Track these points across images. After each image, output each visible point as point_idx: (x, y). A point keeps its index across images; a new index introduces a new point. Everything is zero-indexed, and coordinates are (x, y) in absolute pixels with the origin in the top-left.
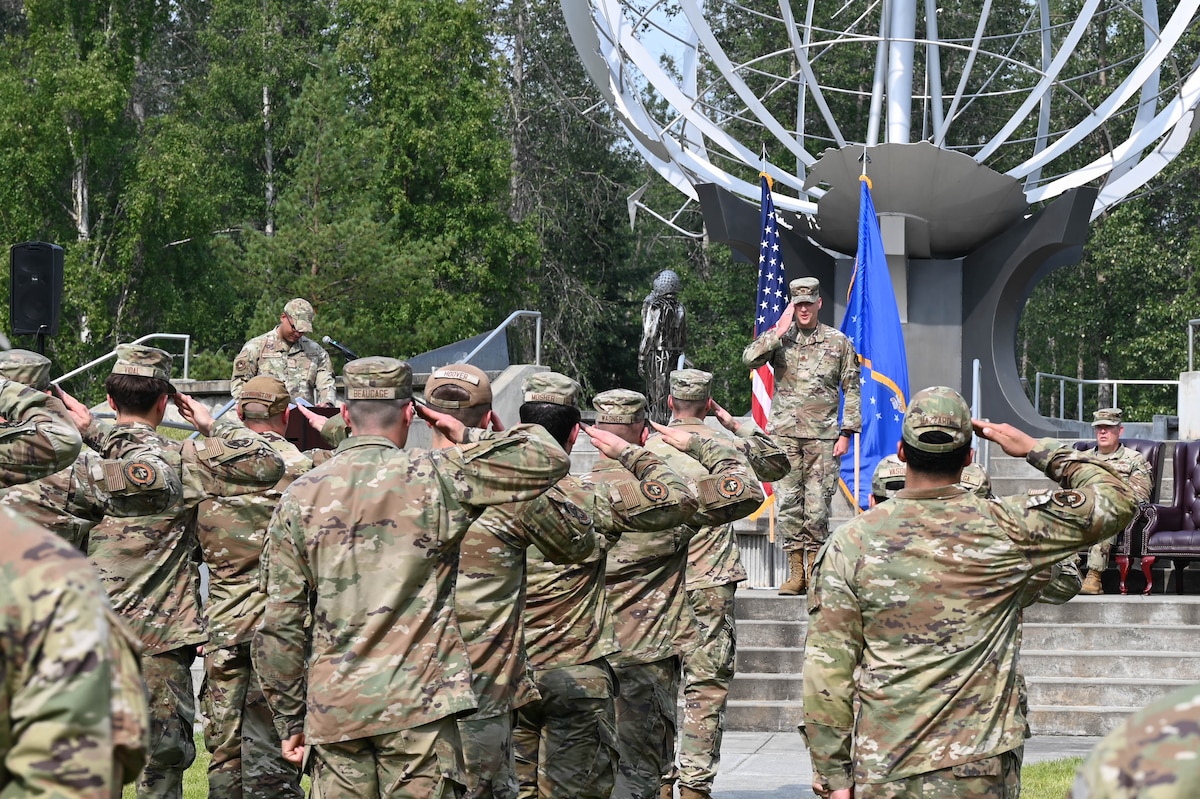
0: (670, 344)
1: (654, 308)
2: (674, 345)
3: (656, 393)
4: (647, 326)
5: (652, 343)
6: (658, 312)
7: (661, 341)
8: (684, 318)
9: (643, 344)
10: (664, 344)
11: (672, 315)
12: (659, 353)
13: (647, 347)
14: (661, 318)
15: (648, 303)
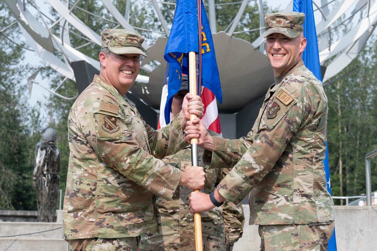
0: (51, 170)
1: (42, 149)
2: (53, 171)
3: (42, 199)
4: (38, 160)
5: (40, 169)
6: (44, 152)
7: (46, 168)
8: (59, 156)
9: (36, 170)
10: (48, 170)
11: (52, 154)
12: (44, 175)
13: (37, 172)
14: (46, 155)
15: (38, 147)
